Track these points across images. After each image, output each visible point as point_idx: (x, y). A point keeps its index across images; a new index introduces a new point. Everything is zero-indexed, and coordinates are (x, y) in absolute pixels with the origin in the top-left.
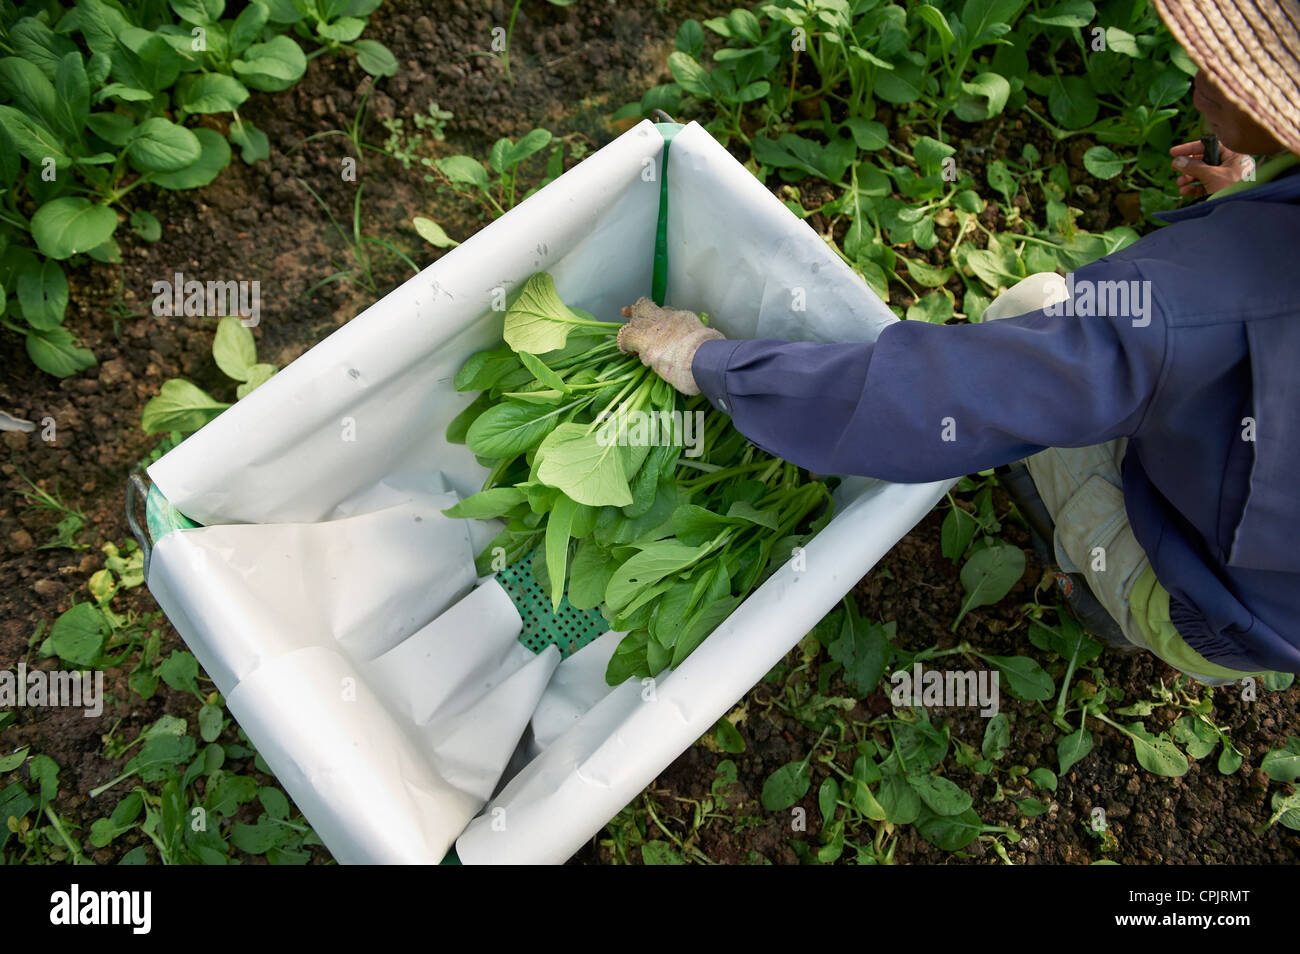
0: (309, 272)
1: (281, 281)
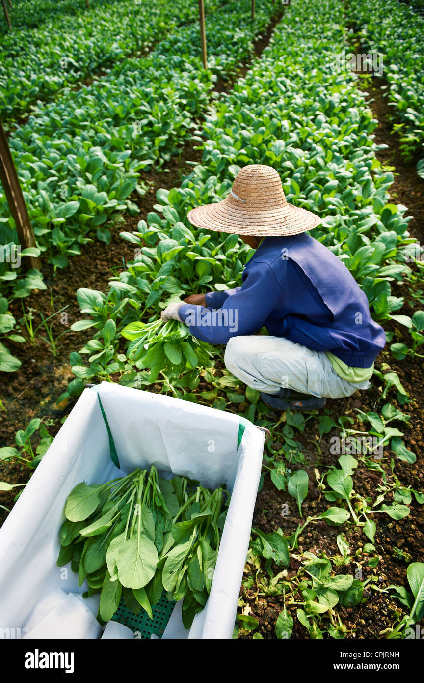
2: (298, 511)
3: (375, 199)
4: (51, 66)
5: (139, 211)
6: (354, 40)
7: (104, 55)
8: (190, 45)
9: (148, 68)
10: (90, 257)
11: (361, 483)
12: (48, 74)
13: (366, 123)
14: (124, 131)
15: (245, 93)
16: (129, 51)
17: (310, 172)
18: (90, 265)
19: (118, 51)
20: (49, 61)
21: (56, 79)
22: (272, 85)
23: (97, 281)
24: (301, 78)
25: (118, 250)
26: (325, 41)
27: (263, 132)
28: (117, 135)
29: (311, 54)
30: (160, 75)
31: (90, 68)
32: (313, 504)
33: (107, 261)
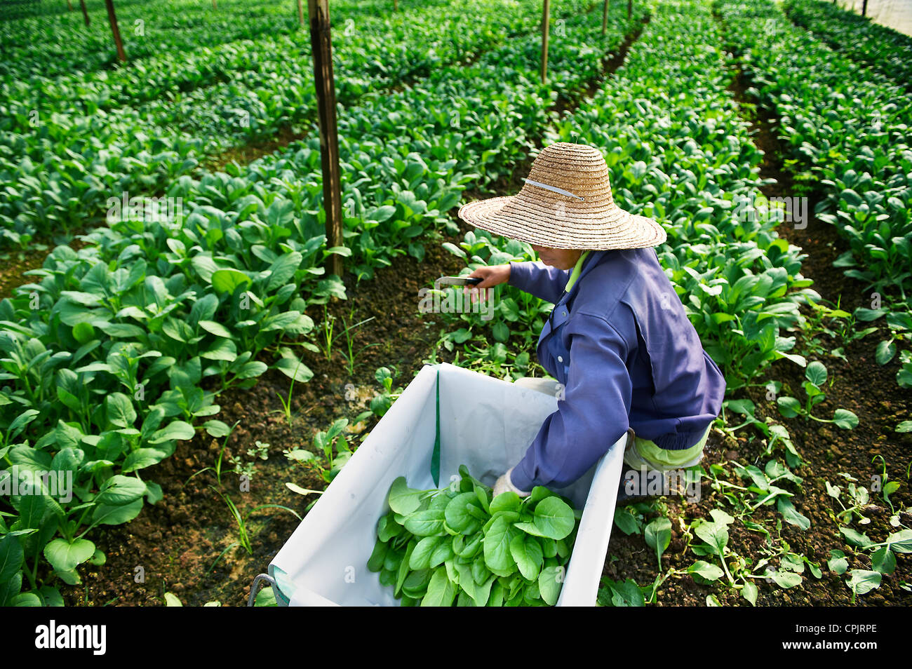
0: (203, 558)
1: (188, 568)
2: (657, 564)
3: (759, 235)
4: (354, 68)
5: (459, 230)
6: (733, 67)
7: (418, 61)
8: (524, 58)
9: (473, 79)
10: (398, 273)
11: (738, 542)
12: (349, 76)
13: (748, 154)
14: (447, 140)
15: (595, 112)
16: (447, 60)
17: (678, 197)
18: (398, 281)
19: (435, 58)
20: (351, 63)
21: (360, 82)
22: (628, 106)
23: (404, 301)
24: (665, 102)
25: (431, 271)
26: (696, 64)
27: (619, 153)
28: (437, 144)
29: (679, 76)
30: (489, 87)
31: (401, 74)
32: (677, 557)
33: (418, 280)
